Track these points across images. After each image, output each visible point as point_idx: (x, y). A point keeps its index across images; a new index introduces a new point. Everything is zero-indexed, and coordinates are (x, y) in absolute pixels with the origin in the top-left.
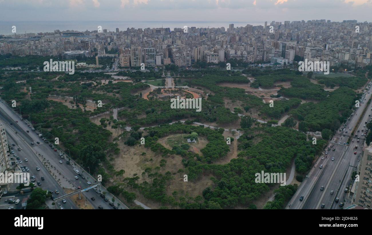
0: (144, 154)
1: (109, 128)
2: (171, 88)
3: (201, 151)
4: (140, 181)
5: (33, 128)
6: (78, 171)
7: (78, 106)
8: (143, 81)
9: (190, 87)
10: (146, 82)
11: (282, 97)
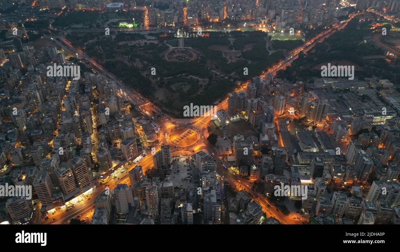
0: (166, 92)
1: (150, 79)
2: (181, 49)
3: (187, 91)
4: (164, 102)
5: (117, 78)
6: (142, 98)
7: (132, 64)
8: (165, 41)
9: (192, 48)
10: (167, 43)
11: (242, 58)
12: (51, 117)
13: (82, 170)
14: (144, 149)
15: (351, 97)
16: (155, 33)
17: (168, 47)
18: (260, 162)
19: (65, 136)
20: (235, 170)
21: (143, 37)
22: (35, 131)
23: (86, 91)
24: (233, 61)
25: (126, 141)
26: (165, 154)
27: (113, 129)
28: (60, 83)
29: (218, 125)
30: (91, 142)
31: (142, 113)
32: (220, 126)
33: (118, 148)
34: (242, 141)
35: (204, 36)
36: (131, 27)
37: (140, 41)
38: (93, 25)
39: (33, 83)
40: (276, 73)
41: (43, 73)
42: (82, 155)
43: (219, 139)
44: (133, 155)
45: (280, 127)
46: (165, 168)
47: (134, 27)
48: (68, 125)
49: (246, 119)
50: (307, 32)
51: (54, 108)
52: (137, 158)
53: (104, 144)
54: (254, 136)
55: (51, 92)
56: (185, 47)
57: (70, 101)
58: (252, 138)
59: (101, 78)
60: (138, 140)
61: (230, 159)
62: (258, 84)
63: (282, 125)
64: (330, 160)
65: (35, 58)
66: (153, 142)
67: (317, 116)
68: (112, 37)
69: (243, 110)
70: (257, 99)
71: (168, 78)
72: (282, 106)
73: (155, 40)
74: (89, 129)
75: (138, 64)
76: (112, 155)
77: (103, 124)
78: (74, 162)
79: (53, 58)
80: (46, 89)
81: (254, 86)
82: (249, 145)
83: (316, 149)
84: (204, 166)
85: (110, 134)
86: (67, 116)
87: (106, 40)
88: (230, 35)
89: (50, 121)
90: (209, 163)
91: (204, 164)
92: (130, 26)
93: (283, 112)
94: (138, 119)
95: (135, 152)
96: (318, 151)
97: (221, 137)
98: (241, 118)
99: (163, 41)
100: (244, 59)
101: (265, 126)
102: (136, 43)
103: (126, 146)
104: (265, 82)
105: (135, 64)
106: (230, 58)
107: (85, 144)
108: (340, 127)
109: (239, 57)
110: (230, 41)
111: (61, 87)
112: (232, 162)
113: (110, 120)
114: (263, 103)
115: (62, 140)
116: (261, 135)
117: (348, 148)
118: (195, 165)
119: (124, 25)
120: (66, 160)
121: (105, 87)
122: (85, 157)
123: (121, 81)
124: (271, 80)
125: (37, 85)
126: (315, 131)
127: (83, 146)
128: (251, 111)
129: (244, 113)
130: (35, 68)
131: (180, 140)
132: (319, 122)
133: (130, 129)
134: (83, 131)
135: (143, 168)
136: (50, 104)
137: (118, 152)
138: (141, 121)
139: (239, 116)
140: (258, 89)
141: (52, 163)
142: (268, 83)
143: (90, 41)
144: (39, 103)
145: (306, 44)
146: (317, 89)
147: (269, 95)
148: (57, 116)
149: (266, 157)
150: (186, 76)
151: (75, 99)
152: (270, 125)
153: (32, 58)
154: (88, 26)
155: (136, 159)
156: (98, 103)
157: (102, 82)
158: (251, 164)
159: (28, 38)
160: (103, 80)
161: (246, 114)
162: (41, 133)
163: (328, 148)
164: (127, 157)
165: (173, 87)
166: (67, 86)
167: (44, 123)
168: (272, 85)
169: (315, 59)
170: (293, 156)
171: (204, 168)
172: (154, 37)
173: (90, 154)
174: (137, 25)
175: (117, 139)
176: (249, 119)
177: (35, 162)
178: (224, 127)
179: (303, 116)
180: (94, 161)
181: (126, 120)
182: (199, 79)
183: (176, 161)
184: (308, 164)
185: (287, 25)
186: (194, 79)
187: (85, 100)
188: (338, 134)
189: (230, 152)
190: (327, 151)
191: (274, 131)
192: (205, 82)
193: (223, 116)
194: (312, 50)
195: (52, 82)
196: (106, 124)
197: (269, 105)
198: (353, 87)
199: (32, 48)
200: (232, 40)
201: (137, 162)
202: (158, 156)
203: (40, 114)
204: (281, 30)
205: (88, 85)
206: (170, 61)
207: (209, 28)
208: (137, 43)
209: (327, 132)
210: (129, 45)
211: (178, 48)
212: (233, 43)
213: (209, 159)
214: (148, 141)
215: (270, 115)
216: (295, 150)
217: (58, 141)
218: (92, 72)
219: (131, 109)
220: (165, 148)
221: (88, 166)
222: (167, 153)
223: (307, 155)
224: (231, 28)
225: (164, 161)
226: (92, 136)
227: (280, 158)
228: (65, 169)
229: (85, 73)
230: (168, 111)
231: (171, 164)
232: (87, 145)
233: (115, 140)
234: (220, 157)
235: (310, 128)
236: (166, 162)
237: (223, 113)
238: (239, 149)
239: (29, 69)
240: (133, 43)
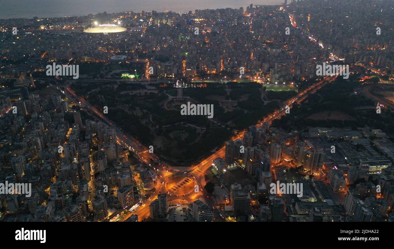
0: (164, 139)
1: (149, 127)
2: (180, 98)
3: (185, 139)
4: (162, 149)
5: (116, 126)
6: (140, 145)
7: (132, 112)
8: (165, 91)
9: (191, 98)
10: (166, 92)
11: (238, 107)
12: (50, 164)
13: (77, 218)
14: (141, 197)
15: (345, 146)
16: (155, 83)
17: (167, 97)
18: (258, 213)
19: (62, 183)
20: (233, 220)
21: (143, 87)
22: (33, 178)
23: (86, 138)
24: (230, 110)
25: (123, 189)
26: (162, 202)
27: (110, 177)
28: (62, 130)
29: (215, 173)
30: (88, 189)
31: (140, 160)
32: (218, 175)
33: (115, 196)
34: (240, 190)
35: (202, 87)
36: (133, 78)
37: (141, 90)
38: (97, 75)
39: (35, 130)
40: (272, 122)
41: (46, 120)
42: (78, 203)
43: (216, 188)
44: (130, 203)
45: (277, 175)
46: (162, 218)
47: (135, 78)
48: (66, 172)
49: (243, 168)
50: (300, 83)
51: (54, 154)
52: (134, 206)
53: (101, 192)
54: (251, 185)
55: (52, 138)
56: (183, 97)
57: (70, 148)
58: (249, 187)
59: (102, 126)
60: (135, 188)
61: (228, 208)
62: (255, 133)
63: (279, 174)
64: (329, 210)
65: (40, 106)
66: (150, 190)
67: (314, 165)
68: (114, 86)
69: (240, 159)
70: (254, 148)
71: (167, 126)
72: (279, 155)
73: (155, 90)
74: (86, 176)
75: (138, 112)
76: (108, 203)
77: (101, 172)
78: (70, 210)
79: (57, 106)
80: (47, 135)
81: (251, 135)
82: (246, 194)
83: (314, 199)
84: (201, 216)
85: (107, 181)
86: (66, 163)
87: (108, 89)
88: (227, 86)
89: (49, 168)
90: (206, 212)
91: (201, 214)
92: (132, 76)
93: (279, 162)
94: (136, 167)
95: (131, 201)
96: (316, 201)
97: (218, 185)
98: (237, 167)
99: (163, 91)
100: (240, 109)
101: (262, 175)
102: (136, 93)
103: (123, 193)
104: (261, 131)
105: (135, 113)
106: (227, 107)
107: (81, 191)
108: (337, 177)
109: (235, 107)
110: (227, 91)
111: (62, 134)
112: (230, 212)
113: (108, 167)
114: (260, 152)
115: (59, 187)
116: (258, 184)
117: (347, 198)
118: (192, 215)
119: (126, 76)
120: (61, 208)
121: (105, 135)
122: (81, 205)
123: (121, 129)
124: (267, 129)
125: (39, 132)
126: (312, 180)
127: (80, 193)
128: (248, 160)
129: (241, 161)
130: (38, 115)
131: (177, 188)
132: (315, 171)
133: (128, 176)
134: (81, 178)
135: (139, 217)
136: (50, 151)
137: (114, 200)
138: (139, 169)
139: (236, 164)
140: (254, 138)
141: (47, 211)
142: (264, 132)
143: (93, 91)
144: (39, 149)
145: (300, 95)
146: (312, 138)
147: (266, 144)
148: (55, 163)
149: (264, 207)
150: (184, 124)
151: (75, 145)
152: (267, 174)
153: (37, 105)
154: (92, 77)
155: (132, 208)
156: (97, 150)
157: (102, 130)
158: (249, 214)
159: (35, 87)
160: (103, 127)
161: (243, 162)
162: (38, 180)
163: (326, 198)
164: (123, 205)
165: (171, 135)
166: (68, 133)
167: (42, 170)
168: (268, 134)
169: (309, 109)
170: (291, 206)
171: (201, 217)
172: (154, 87)
173: (87, 201)
174: (138, 76)
175: (114, 187)
176: (246, 167)
177: (30, 209)
178: (221, 176)
179: (300, 165)
180: (90, 209)
181: (124, 167)
182: (196, 127)
183: (172, 211)
184: (307, 215)
185: (280, 77)
186: (192, 127)
187: (84, 146)
188: (335, 184)
189: (227, 201)
190: (325, 201)
191: (271, 179)
192: (202, 130)
193: (220, 164)
194: (305, 101)
195: (54, 129)
196: (103, 171)
197: (265, 154)
198: (347, 137)
199: (38, 96)
200: (228, 91)
201: (133, 210)
202: (154, 205)
203: (40, 161)
204: (275, 82)
205: (89, 132)
206: (169, 110)
207: (207, 79)
208: (138, 93)
209: (324, 182)
210: (130, 94)
211: (177, 97)
212: (230, 93)
213: (206, 208)
214: (145, 189)
215: (266, 164)
216: (293, 199)
217: (55, 188)
218: (93, 120)
219: (129, 156)
220: (162, 196)
221: (83, 214)
222: (164, 202)
223: (305, 205)
224: (227, 79)
225: (160, 210)
226: (89, 183)
227: (279, 208)
228: (59, 217)
229: (86, 121)
230: (166, 158)
231: (168, 213)
232: (84, 193)
233: (112, 187)
234: (217, 206)
235: (307, 178)
236: (162, 211)
237: (220, 161)
238: (236, 198)
239: (33, 116)
240: (134, 92)
